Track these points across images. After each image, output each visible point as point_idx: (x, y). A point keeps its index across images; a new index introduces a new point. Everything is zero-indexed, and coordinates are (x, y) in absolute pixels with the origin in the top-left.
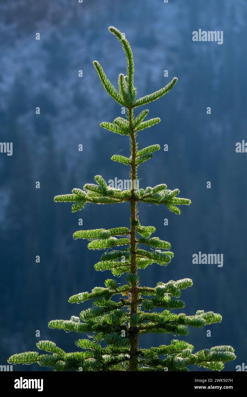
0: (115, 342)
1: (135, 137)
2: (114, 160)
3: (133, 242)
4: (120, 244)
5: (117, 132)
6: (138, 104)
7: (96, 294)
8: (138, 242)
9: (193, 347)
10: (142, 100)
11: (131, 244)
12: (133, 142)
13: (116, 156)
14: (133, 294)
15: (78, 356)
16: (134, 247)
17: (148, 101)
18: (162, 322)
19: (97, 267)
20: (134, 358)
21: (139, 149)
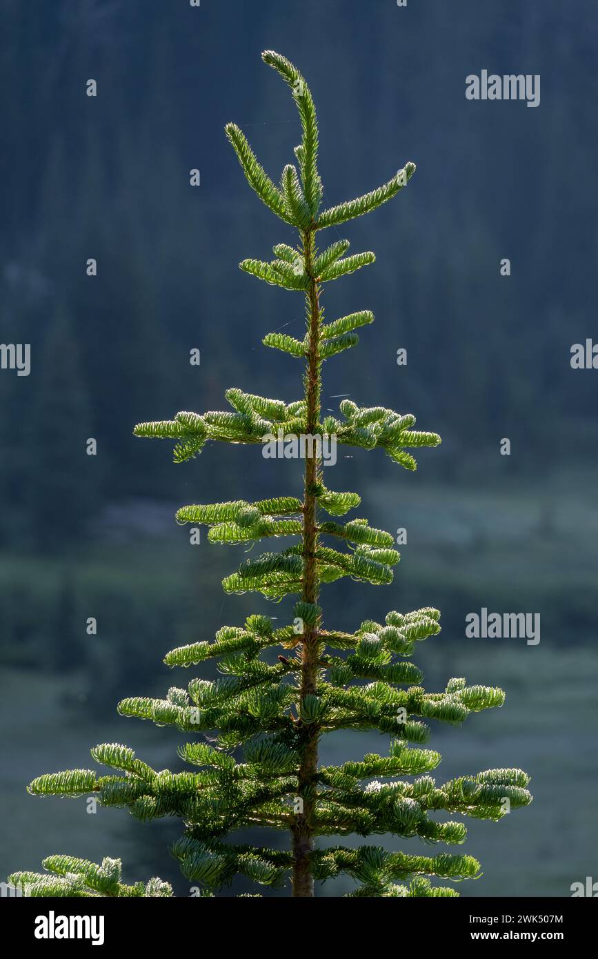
0: (266, 759)
1: (318, 296)
2: (269, 344)
3: (309, 532)
4: (279, 532)
5: (277, 282)
6: (324, 223)
7: (225, 647)
8: (320, 530)
9: (440, 756)
10: (334, 213)
11: (306, 535)
12: (313, 307)
13: (274, 336)
14: (307, 645)
15: (183, 782)
16: (311, 544)
17: (348, 215)
18: (370, 714)
19: (227, 585)
20: (308, 789)
21: (326, 322)
